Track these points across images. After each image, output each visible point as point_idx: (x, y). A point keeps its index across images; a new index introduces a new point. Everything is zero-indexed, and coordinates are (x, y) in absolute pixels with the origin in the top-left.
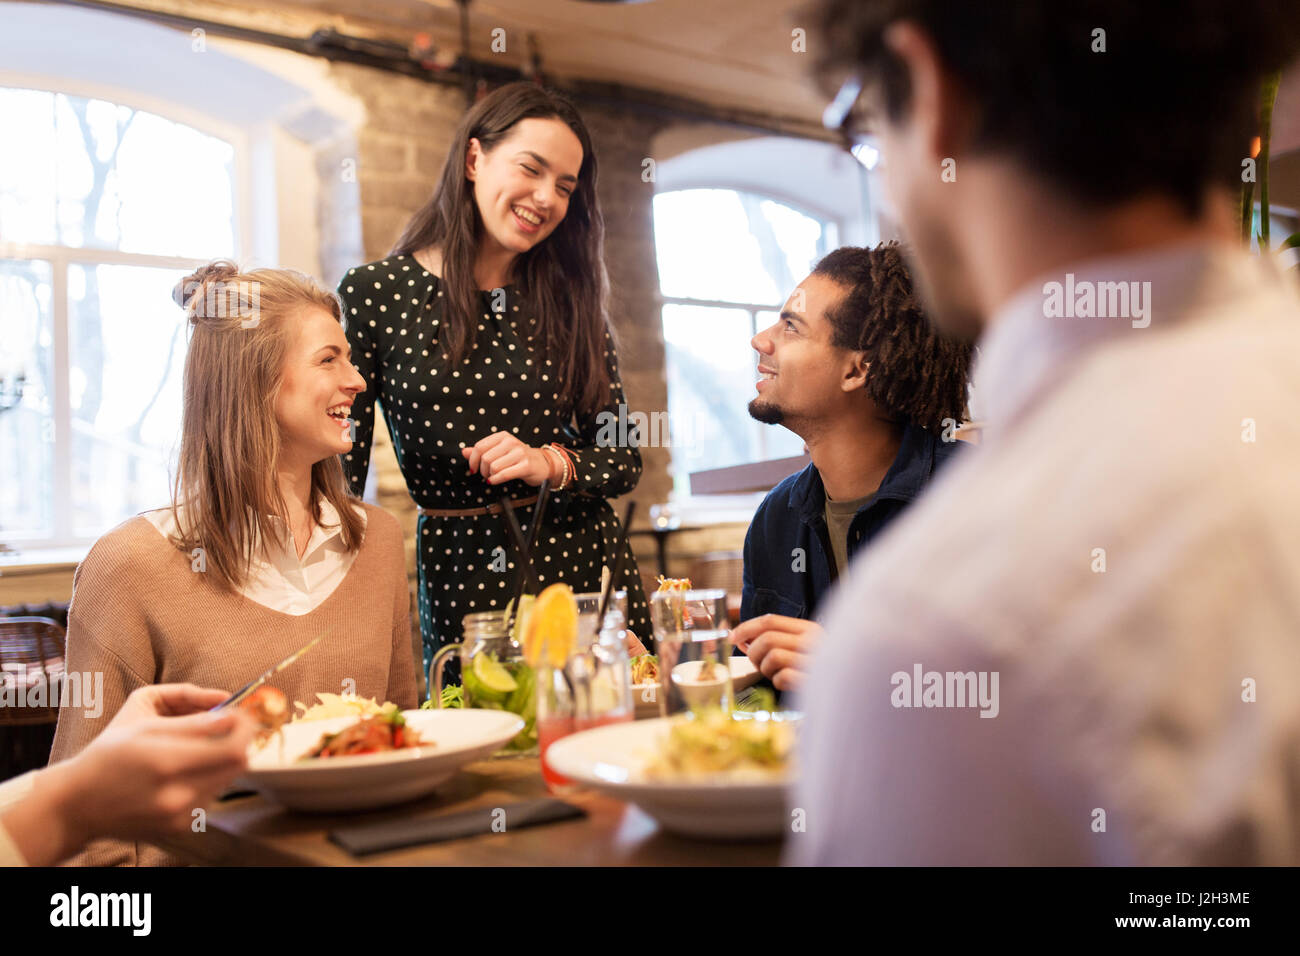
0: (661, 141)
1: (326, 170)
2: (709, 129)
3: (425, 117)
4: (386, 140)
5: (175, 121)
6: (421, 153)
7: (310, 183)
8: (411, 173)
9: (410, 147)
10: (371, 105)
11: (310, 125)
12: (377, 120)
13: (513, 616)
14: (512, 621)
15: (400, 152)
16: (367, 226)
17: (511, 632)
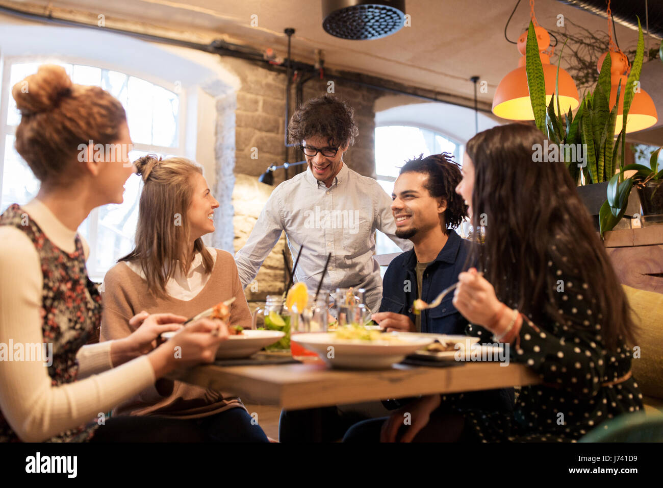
0: (379, 102)
1: (221, 109)
2: (403, 96)
3: (269, 86)
4: (249, 96)
5: (154, 84)
6: (265, 103)
7: (213, 114)
8: (260, 112)
9: (261, 99)
10: (244, 80)
11: (215, 87)
12: (246, 87)
13: (286, 297)
14: (285, 299)
15: (256, 102)
16: (238, 135)
17: (284, 303)
